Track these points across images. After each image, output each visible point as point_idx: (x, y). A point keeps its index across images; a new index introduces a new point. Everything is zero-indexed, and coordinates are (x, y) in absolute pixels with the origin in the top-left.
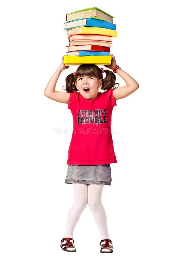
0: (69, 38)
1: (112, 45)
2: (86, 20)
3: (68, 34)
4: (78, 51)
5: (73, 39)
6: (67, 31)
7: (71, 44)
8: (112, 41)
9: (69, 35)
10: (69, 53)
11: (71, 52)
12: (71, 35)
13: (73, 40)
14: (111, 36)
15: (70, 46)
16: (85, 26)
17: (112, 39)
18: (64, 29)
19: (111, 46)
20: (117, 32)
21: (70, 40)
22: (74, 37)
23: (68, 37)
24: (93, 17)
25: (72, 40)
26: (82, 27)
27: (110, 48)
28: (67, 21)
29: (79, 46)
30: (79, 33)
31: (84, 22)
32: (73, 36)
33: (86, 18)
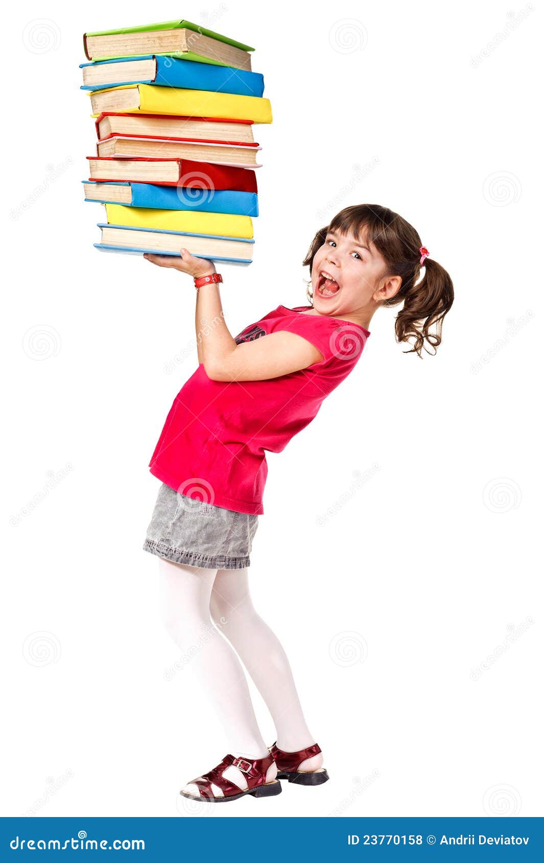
0: (97, 124)
1: (260, 157)
2: (154, 62)
3: (94, 106)
4: (130, 183)
5: (110, 130)
6: (92, 96)
7: (106, 151)
8: (255, 141)
9: (100, 112)
10: (94, 186)
11: (100, 182)
12: (105, 115)
13: (113, 135)
14: (249, 123)
15: (98, 158)
16: (153, 84)
17: (258, 133)
18: (82, 88)
19: (258, 162)
20: (268, 101)
21: (103, 135)
22: (116, 124)
23: (96, 120)
24: (179, 54)
25: (109, 134)
26: (141, 86)
27: (253, 172)
28: (90, 59)
29: (133, 163)
30: (133, 109)
31: (149, 70)
32: (111, 118)
33: (154, 57)
